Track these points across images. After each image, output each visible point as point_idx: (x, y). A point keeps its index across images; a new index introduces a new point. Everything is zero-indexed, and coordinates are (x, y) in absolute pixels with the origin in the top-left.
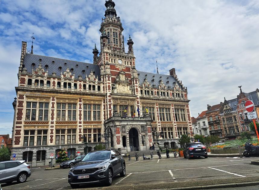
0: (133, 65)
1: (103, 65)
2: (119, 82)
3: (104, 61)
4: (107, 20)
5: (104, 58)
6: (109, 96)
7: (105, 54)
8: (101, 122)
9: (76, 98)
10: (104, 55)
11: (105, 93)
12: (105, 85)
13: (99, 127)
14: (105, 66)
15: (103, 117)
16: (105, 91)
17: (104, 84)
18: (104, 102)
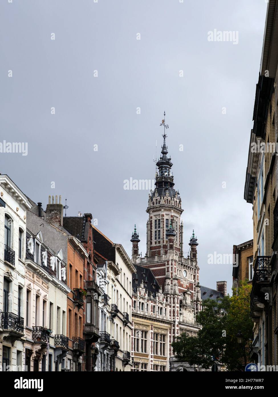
0: (197, 281)
1: (169, 279)
2: (185, 306)
3: (172, 273)
4: (167, 199)
5: (172, 268)
6: (178, 326)
7: (174, 263)
8: (165, 358)
9: (148, 324)
10: (172, 264)
11: (172, 320)
12: (172, 309)
13: (165, 364)
14: (172, 281)
15: (169, 352)
16: (172, 317)
17: (170, 307)
18: (170, 333)
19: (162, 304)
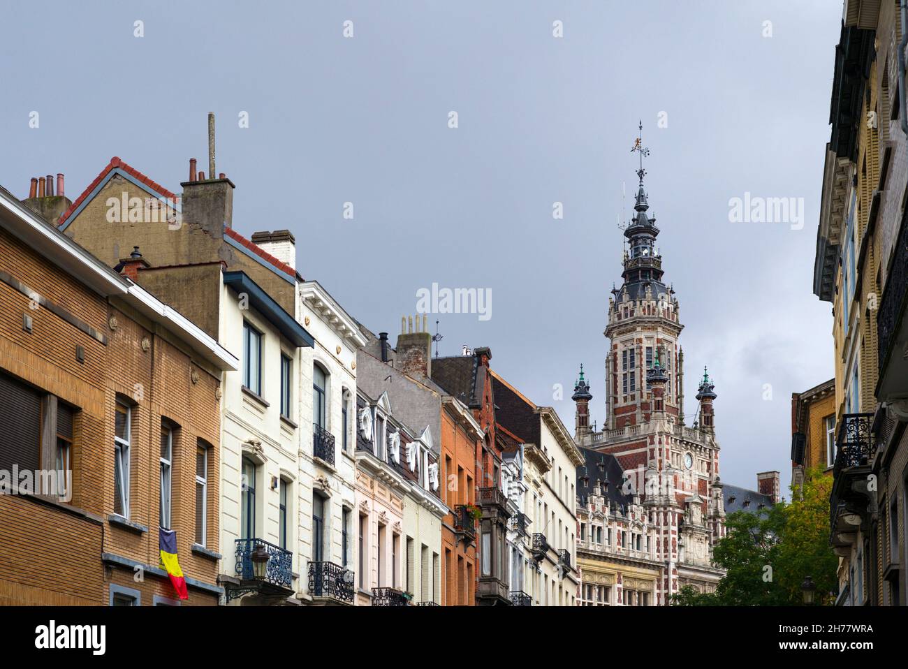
0: (714, 475)
2: (690, 529)
3: (661, 462)
4: (649, 306)
5: (660, 450)
6: (674, 572)
7: (665, 440)
9: (610, 572)
10: (660, 443)
11: (663, 560)
12: (662, 536)
14: (660, 477)
16: (663, 554)
17: (658, 532)
18: (659, 587)
19: (640, 527)
